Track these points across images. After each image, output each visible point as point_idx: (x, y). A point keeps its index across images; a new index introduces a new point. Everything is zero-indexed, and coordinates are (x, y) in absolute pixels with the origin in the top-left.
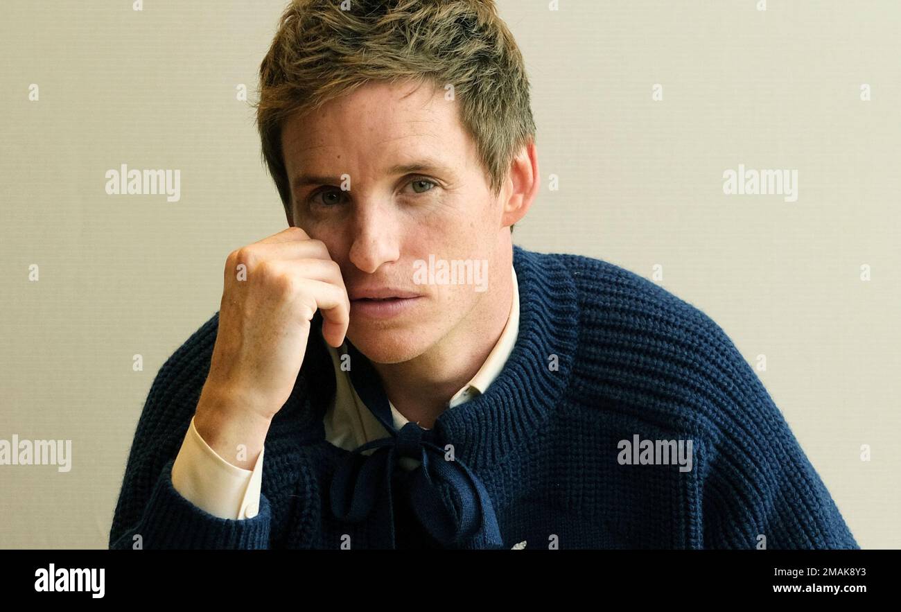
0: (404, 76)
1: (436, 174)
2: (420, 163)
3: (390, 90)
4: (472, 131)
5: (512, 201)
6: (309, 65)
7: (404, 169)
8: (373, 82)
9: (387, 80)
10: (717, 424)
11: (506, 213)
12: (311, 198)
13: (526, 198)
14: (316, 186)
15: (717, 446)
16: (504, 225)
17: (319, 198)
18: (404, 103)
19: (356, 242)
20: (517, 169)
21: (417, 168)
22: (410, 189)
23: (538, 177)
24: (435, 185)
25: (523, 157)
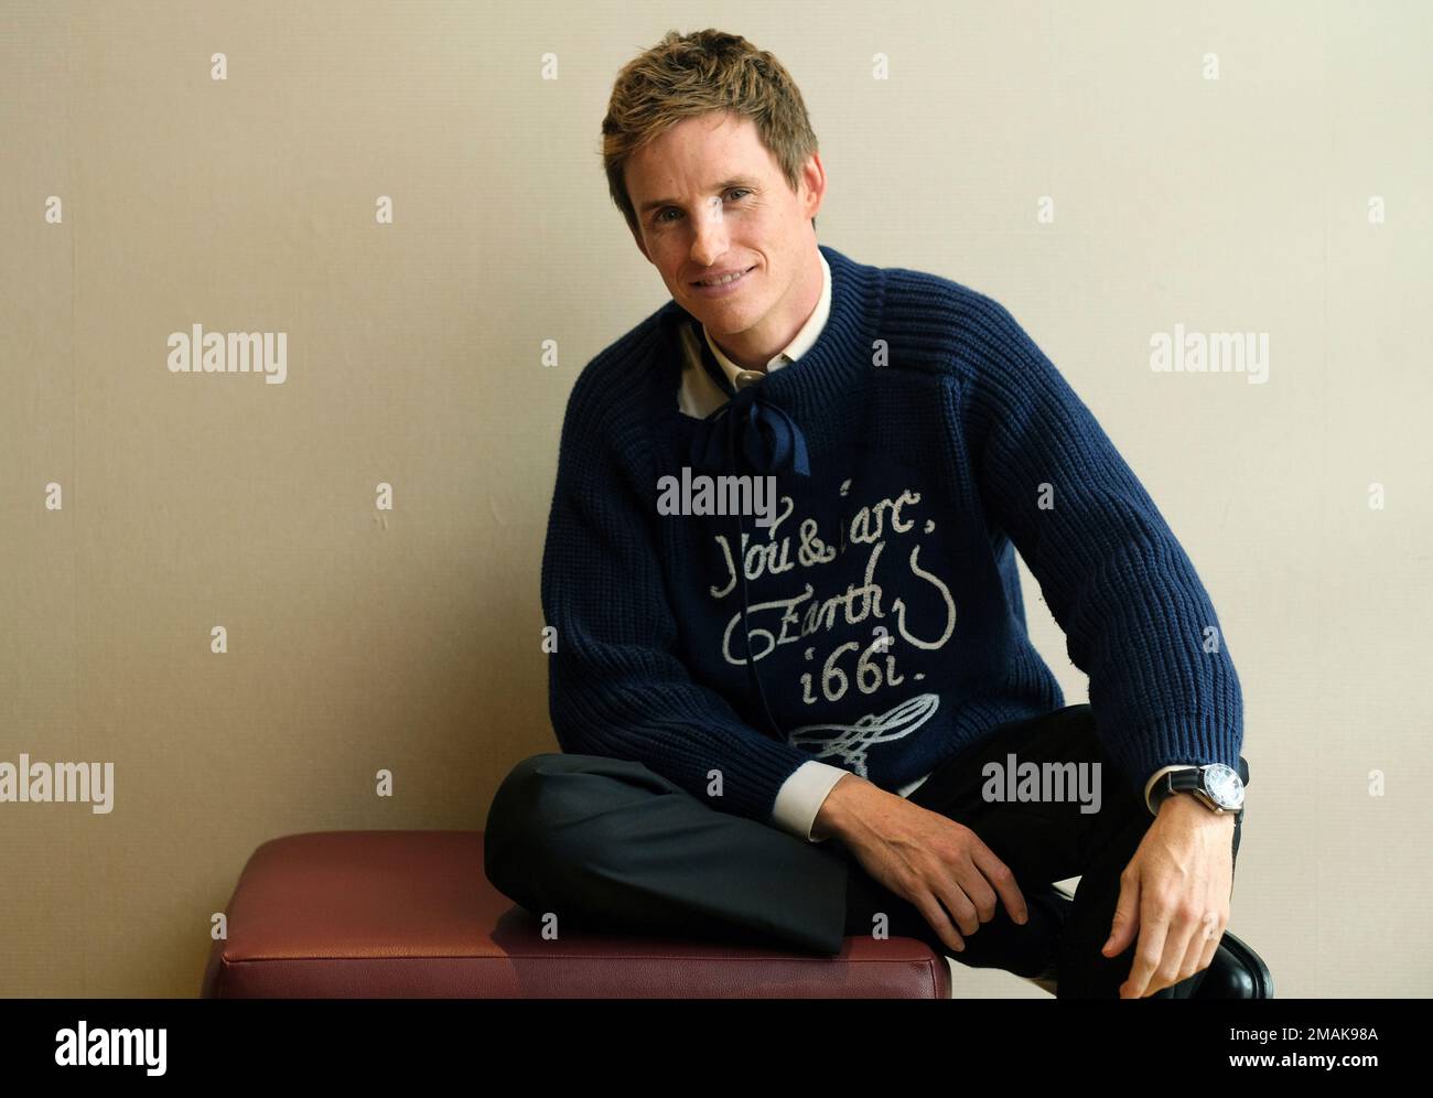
0: (710, 110)
1: (747, 185)
2: (735, 179)
3: (702, 123)
4: (770, 147)
5: (809, 198)
6: (636, 115)
7: (722, 185)
8: (686, 117)
9: (697, 115)
10: (974, 365)
11: (806, 207)
12: (656, 219)
13: (819, 194)
14: (657, 209)
15: (973, 382)
16: (806, 218)
17: (661, 217)
18: (714, 133)
19: (695, 244)
20: (809, 175)
21: (731, 183)
22: (729, 198)
23: (825, 177)
24: (748, 192)
25: (812, 165)
